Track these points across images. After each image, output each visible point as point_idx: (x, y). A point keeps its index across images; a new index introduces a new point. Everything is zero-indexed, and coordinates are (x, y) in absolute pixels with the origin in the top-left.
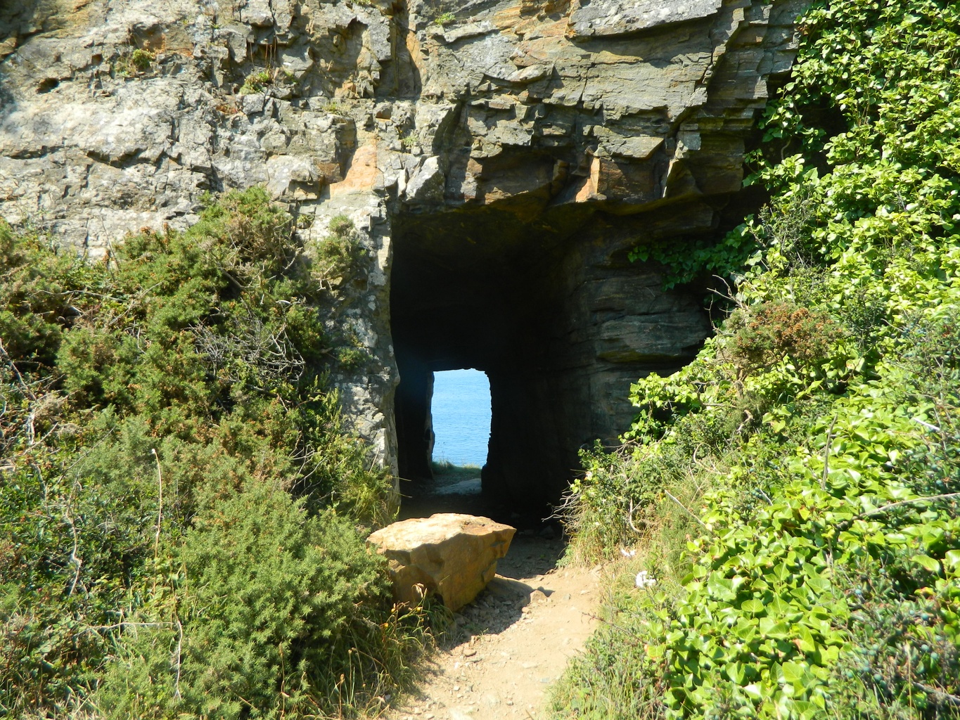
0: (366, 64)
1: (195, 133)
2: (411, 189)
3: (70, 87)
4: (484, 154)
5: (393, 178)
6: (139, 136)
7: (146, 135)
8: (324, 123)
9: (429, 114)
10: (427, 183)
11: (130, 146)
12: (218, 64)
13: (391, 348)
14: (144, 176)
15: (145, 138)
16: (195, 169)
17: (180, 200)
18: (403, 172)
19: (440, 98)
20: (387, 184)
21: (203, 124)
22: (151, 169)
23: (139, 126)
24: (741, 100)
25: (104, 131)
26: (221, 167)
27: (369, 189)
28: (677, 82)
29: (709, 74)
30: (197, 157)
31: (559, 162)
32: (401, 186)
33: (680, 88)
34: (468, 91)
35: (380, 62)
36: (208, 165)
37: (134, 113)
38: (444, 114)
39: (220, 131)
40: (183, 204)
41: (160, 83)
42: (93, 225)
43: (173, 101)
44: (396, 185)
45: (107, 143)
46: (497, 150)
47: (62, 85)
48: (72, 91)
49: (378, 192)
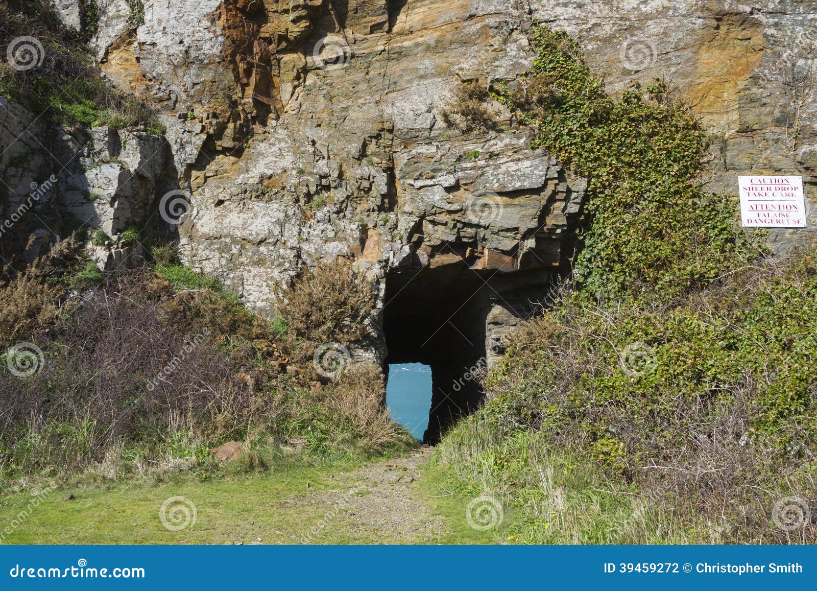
0: (374, 195)
1: (291, 230)
2: (395, 262)
3: (230, 204)
4: (432, 243)
5: (387, 255)
6: (267, 232)
7: (270, 232)
8: (354, 227)
9: (406, 224)
10: (404, 258)
11: (262, 236)
12: (302, 195)
13: (384, 339)
14: (268, 251)
15: (269, 233)
16: (292, 248)
17: (286, 263)
18: (392, 253)
19: (411, 213)
20: (384, 258)
21: (296, 226)
22: (272, 248)
23: (266, 227)
24: (555, 225)
25: (249, 228)
26: (304, 247)
27: (375, 261)
28: (524, 216)
29: (539, 213)
30: (293, 242)
31: (469, 249)
32: (391, 260)
33: (526, 219)
34: (425, 213)
35: (381, 195)
36: (298, 246)
37: (264, 221)
38: (412, 224)
39: (303, 229)
40: (287, 265)
41: (275, 205)
42: (246, 274)
43: (282, 216)
44: (389, 259)
45: (251, 235)
46: (439, 242)
47: (226, 203)
48: (231, 206)
49: (380, 262)
